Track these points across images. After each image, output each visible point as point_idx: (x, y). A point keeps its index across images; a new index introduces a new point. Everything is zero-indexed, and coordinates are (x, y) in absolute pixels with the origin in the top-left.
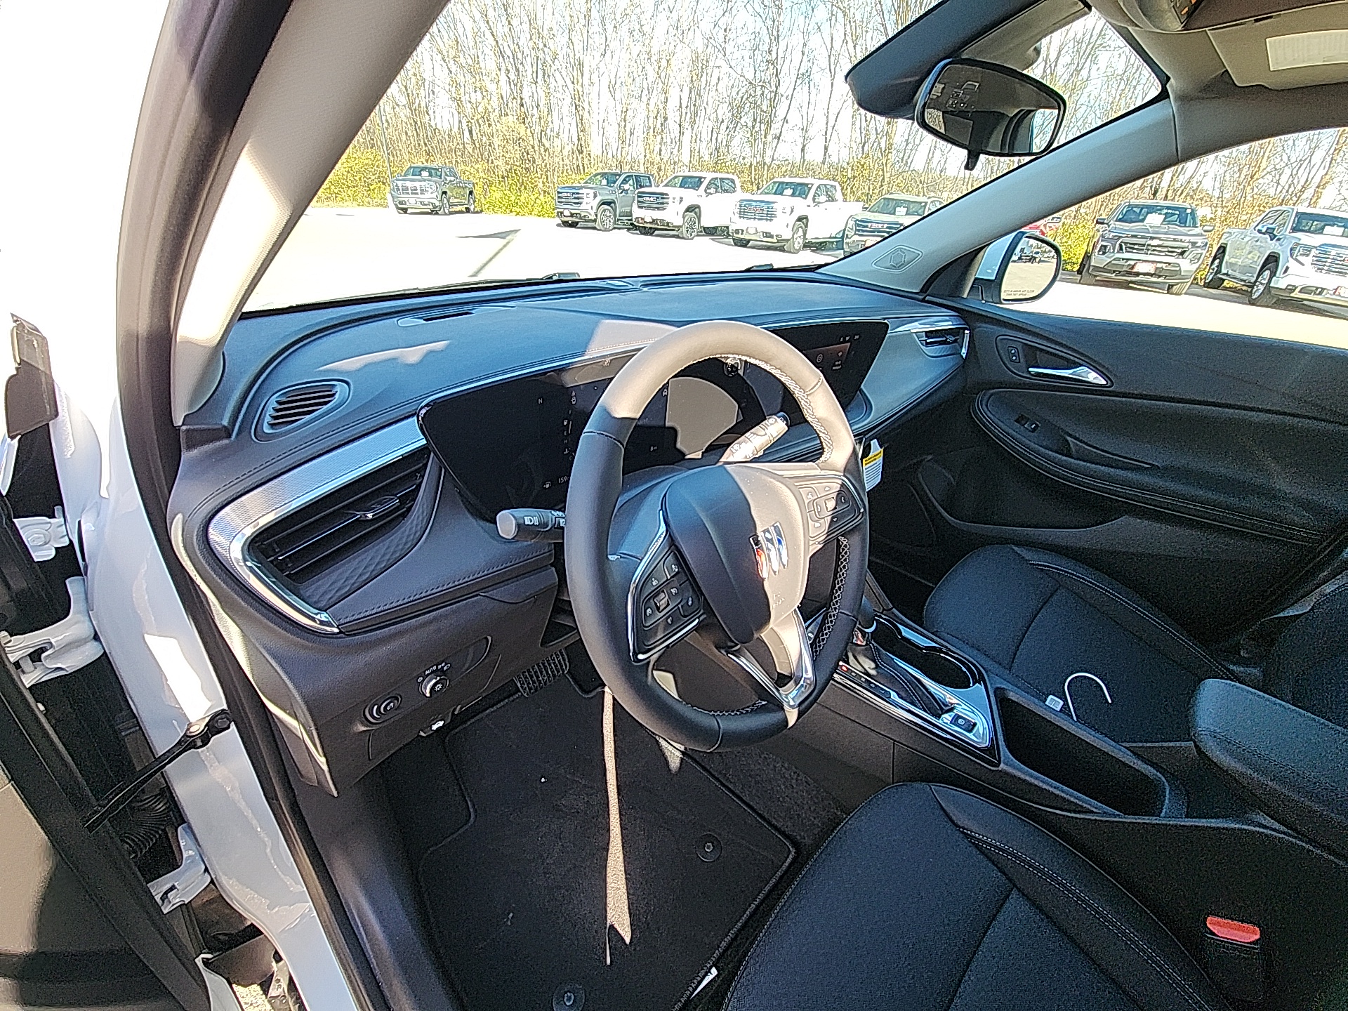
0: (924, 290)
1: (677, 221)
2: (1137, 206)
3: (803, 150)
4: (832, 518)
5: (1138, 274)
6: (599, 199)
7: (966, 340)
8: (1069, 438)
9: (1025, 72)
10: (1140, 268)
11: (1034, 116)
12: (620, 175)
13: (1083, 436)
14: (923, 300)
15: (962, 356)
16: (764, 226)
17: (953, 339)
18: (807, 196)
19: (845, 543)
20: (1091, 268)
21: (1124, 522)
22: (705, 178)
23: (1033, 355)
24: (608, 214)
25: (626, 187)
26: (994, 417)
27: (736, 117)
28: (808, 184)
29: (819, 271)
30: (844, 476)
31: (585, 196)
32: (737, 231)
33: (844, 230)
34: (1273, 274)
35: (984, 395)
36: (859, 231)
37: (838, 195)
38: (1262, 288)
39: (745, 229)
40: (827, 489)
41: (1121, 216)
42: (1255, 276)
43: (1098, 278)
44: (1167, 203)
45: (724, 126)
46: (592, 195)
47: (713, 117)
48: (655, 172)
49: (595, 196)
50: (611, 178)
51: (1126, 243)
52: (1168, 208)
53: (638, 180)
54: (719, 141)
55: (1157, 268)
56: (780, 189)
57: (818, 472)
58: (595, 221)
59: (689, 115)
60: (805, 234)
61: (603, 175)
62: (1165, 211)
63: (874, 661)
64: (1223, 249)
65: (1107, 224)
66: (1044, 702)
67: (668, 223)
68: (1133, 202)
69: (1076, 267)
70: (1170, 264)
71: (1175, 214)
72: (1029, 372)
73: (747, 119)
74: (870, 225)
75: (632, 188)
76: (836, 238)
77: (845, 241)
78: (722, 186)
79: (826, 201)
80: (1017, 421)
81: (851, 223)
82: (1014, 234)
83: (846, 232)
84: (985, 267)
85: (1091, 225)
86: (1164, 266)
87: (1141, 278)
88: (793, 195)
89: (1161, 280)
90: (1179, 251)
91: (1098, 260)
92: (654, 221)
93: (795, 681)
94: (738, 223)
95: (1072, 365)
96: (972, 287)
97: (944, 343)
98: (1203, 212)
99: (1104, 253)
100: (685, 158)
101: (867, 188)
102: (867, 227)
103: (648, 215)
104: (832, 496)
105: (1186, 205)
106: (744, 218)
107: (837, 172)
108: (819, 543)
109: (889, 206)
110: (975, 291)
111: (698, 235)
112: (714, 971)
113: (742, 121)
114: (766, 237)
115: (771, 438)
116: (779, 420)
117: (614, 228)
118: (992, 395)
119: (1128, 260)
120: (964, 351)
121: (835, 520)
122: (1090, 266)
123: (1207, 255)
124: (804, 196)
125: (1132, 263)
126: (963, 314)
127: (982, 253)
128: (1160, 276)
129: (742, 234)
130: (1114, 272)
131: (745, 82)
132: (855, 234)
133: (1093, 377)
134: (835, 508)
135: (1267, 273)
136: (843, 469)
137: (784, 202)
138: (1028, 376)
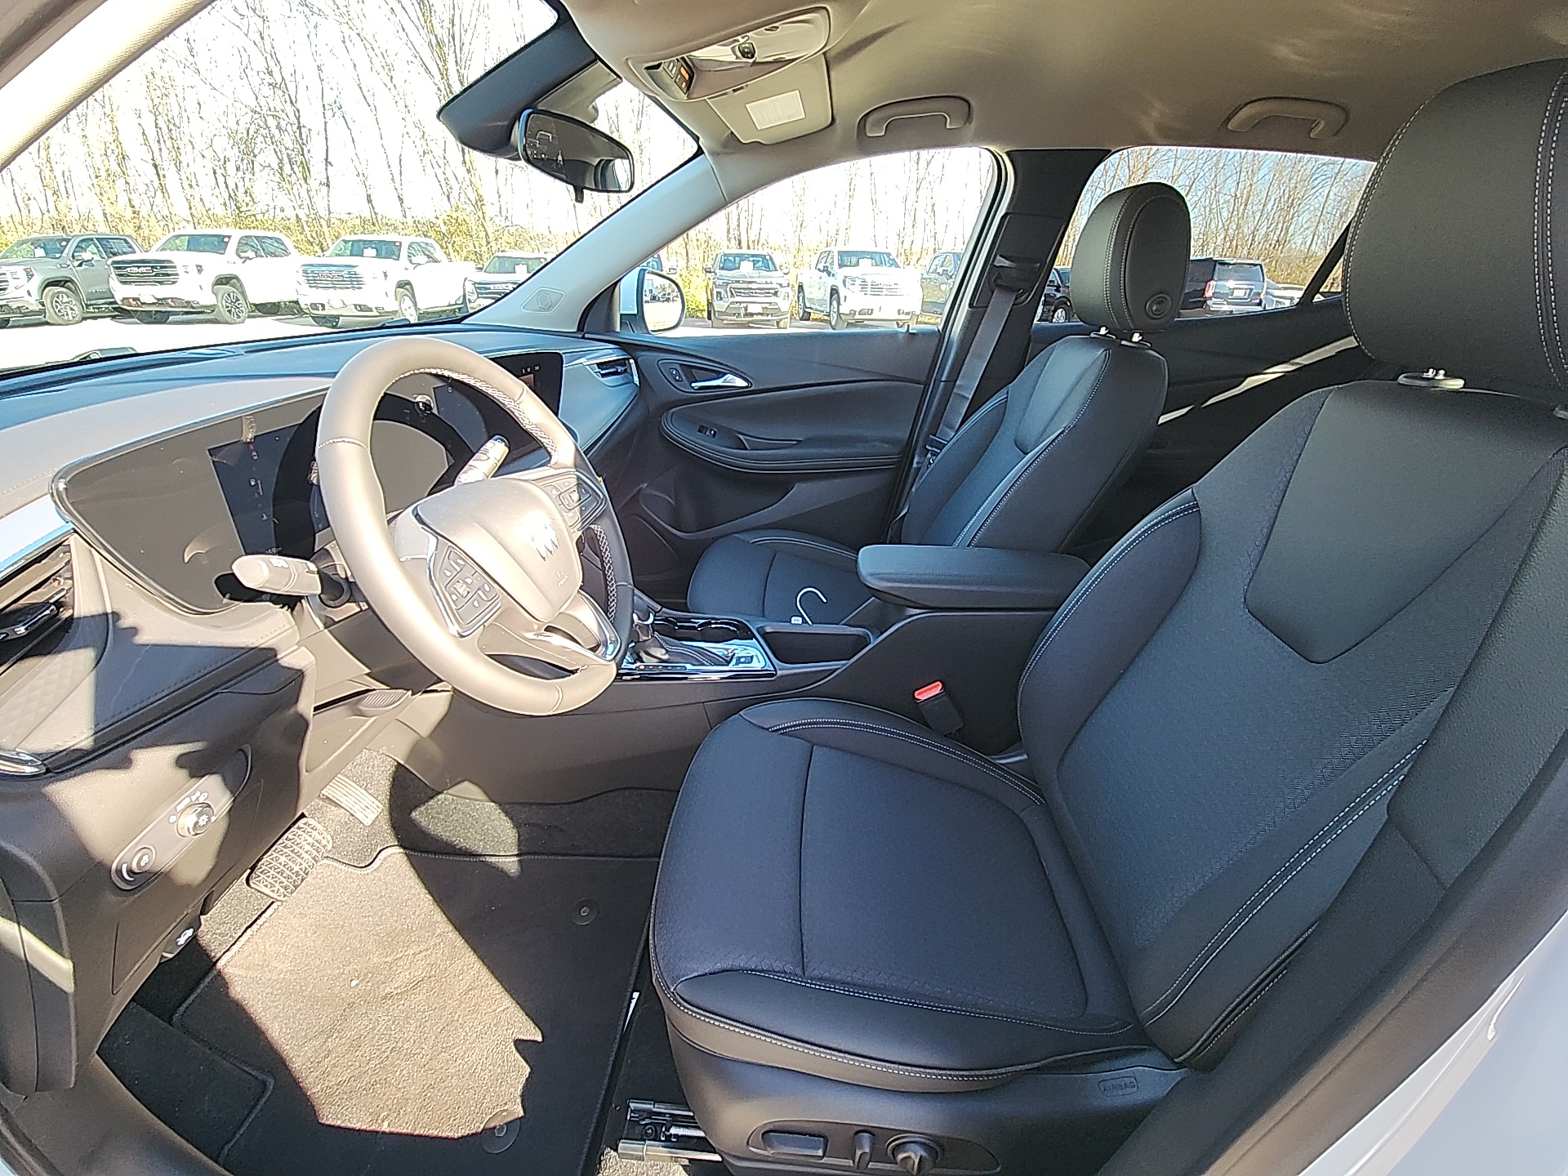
0: (580, 328)
1: (206, 298)
2: (730, 255)
3: (370, 201)
4: (581, 508)
5: (752, 315)
6: (38, 280)
7: (634, 366)
8: (741, 437)
9: (592, 125)
10: (752, 309)
11: (614, 164)
12: (68, 241)
13: (749, 430)
14: (583, 338)
15: (636, 384)
16: (352, 297)
17: (623, 369)
18: (399, 257)
19: (599, 530)
20: (717, 313)
21: (798, 488)
22: (229, 237)
23: (691, 372)
24: (66, 299)
25: (86, 256)
26: (680, 432)
27: (249, 154)
28: (395, 242)
29: (465, 321)
30: (577, 471)
31: (8, 277)
32: (314, 306)
33: (464, 296)
34: (839, 304)
35: (667, 415)
36: (482, 294)
37: (439, 253)
38: (835, 315)
39: (325, 303)
40: (567, 484)
41: (722, 265)
42: (828, 306)
43: (725, 322)
44: (752, 252)
45: (231, 167)
46: (23, 275)
47: (209, 153)
48: (129, 230)
49: (30, 276)
50: (53, 247)
51: (734, 288)
52: (753, 256)
53: (105, 244)
54: (232, 186)
55: (763, 308)
56: (357, 248)
57: (553, 472)
58: (43, 312)
59: (165, 152)
60: (415, 304)
61: (36, 243)
62: (751, 259)
63: (662, 647)
64: (801, 287)
65: (714, 272)
66: (790, 622)
67: (188, 302)
68: (727, 252)
69: (705, 314)
70: (770, 303)
71: (759, 261)
72: (693, 388)
73: (267, 156)
74: (492, 286)
75: (97, 257)
76: (456, 304)
77: (469, 306)
78: (262, 247)
79: (427, 262)
80: (699, 431)
81: (470, 288)
82: (638, 269)
83: (467, 297)
84: (625, 303)
85: (702, 275)
86: (767, 305)
87: (755, 317)
88: (378, 256)
89: (769, 318)
90: (773, 291)
91: (719, 306)
92: (161, 301)
93: (604, 645)
94: (308, 297)
95: (720, 375)
96: (621, 323)
97: (616, 373)
98: (778, 259)
99: (721, 299)
100: (181, 209)
101: (471, 245)
102: (489, 289)
103: (148, 293)
104: (572, 490)
105: (764, 253)
106: (317, 287)
107: (425, 228)
108: (578, 530)
109: (508, 265)
110: (624, 326)
111: (249, 317)
112: (636, 995)
113: (259, 159)
114: (361, 310)
115: (496, 462)
116: (497, 443)
117: (85, 319)
118: (673, 413)
119: (740, 303)
120: (636, 379)
121: (583, 508)
122: (714, 312)
123: (793, 294)
124: (394, 257)
125: (745, 305)
126: (622, 346)
127: (617, 289)
128: (768, 315)
129: (324, 309)
130: (735, 314)
131: (245, 110)
132: (478, 297)
133: (740, 383)
134: (580, 499)
135: (835, 303)
136: (573, 465)
137: (368, 265)
138: (693, 391)
